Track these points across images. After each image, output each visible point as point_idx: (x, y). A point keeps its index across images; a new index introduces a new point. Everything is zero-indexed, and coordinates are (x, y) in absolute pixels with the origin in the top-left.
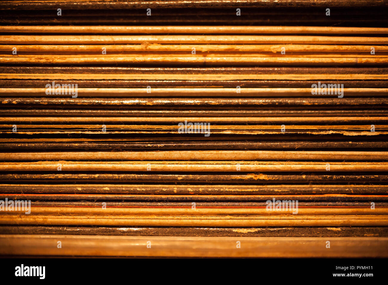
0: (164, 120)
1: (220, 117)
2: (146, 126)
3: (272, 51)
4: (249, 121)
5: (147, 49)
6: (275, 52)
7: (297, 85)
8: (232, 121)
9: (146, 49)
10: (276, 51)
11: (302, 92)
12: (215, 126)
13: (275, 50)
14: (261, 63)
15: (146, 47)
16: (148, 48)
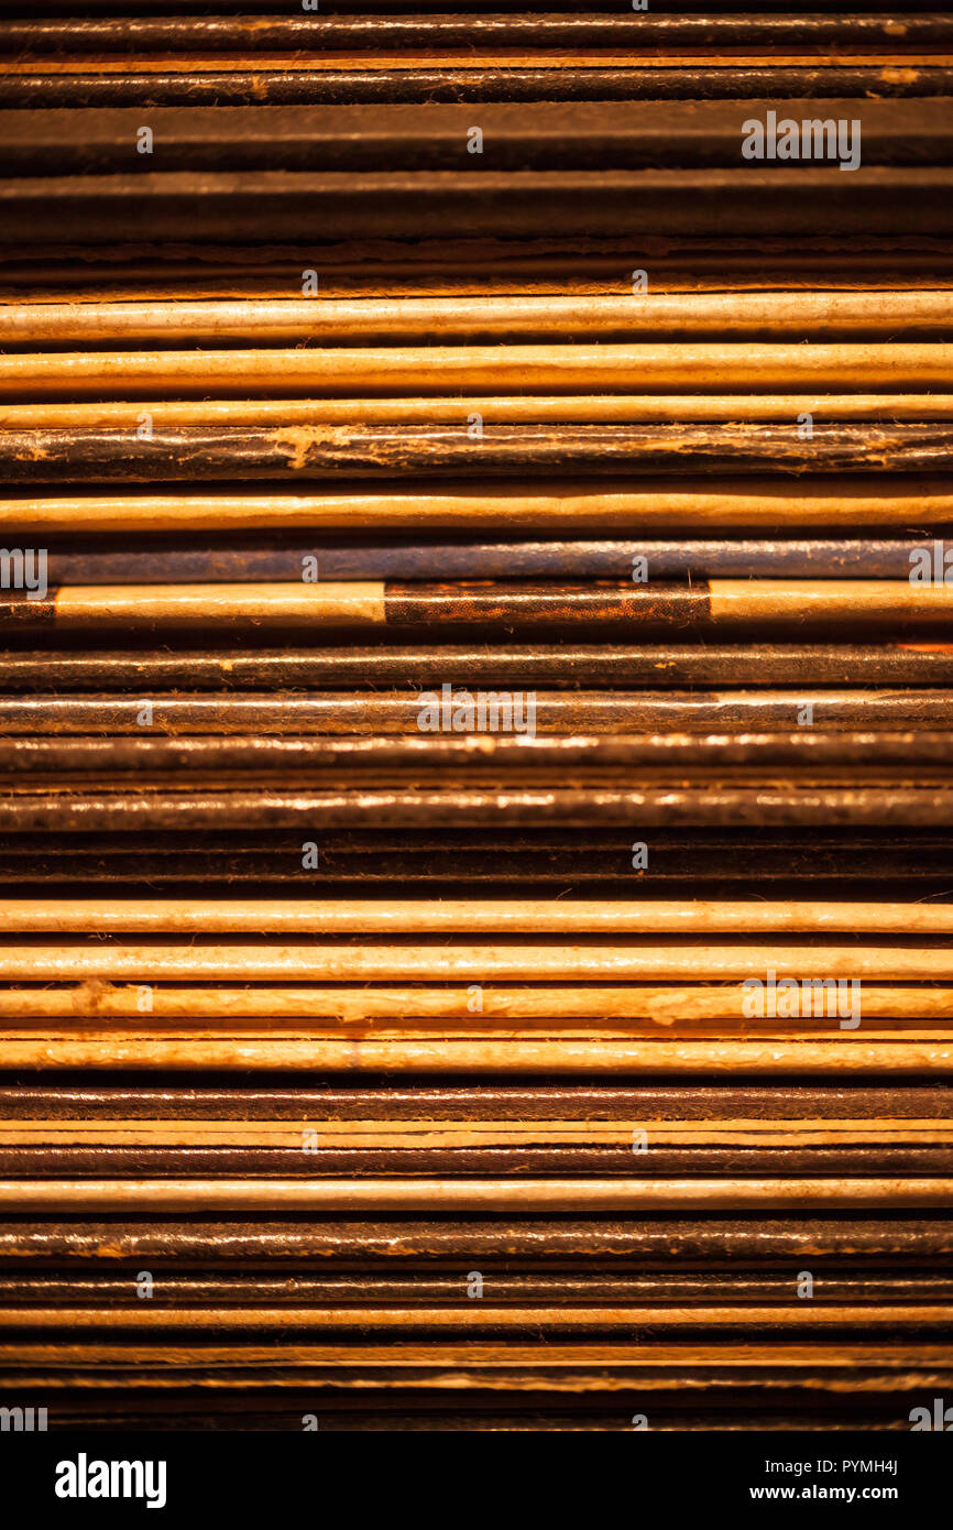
0: (175, 1322)
1: (423, 1306)
2: (95, 1352)
3: (656, 1017)
4: (549, 1325)
5: (97, 1012)
6: (669, 1022)
7: (764, 1168)
8: (475, 1326)
9: (94, 1009)
10: (673, 1017)
11: (787, 1195)
12: (400, 1349)
13: (666, 1013)
14: (605, 1069)
15: (94, 1003)
16: (101, 1006)
